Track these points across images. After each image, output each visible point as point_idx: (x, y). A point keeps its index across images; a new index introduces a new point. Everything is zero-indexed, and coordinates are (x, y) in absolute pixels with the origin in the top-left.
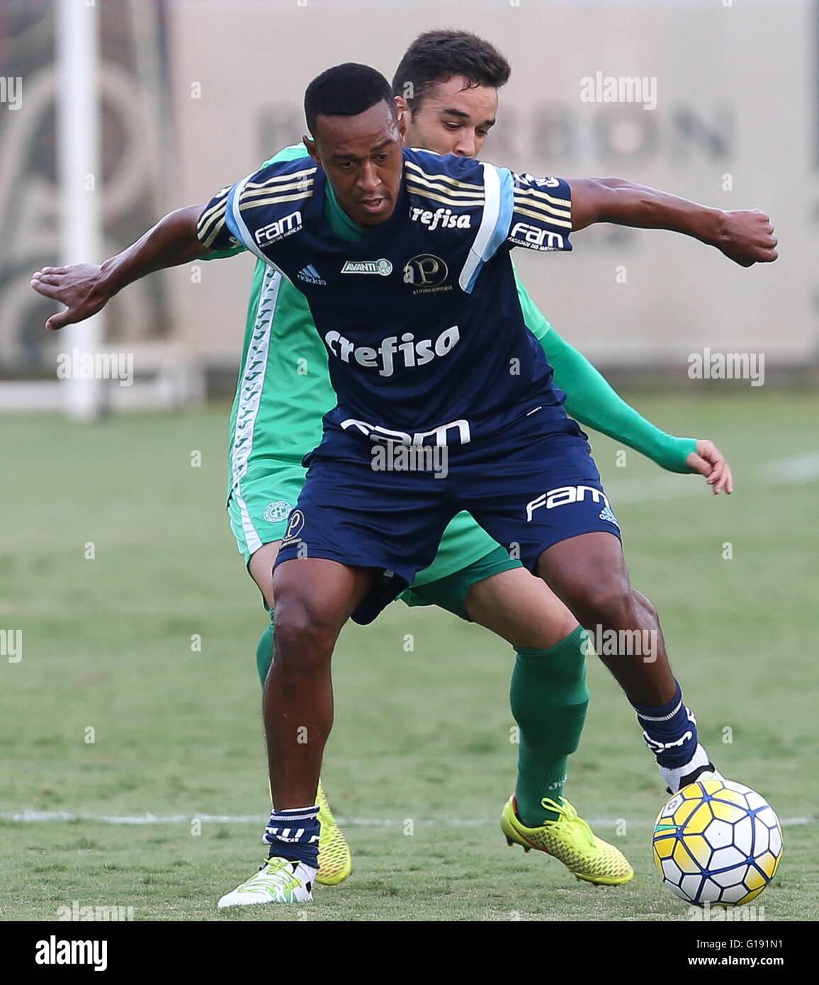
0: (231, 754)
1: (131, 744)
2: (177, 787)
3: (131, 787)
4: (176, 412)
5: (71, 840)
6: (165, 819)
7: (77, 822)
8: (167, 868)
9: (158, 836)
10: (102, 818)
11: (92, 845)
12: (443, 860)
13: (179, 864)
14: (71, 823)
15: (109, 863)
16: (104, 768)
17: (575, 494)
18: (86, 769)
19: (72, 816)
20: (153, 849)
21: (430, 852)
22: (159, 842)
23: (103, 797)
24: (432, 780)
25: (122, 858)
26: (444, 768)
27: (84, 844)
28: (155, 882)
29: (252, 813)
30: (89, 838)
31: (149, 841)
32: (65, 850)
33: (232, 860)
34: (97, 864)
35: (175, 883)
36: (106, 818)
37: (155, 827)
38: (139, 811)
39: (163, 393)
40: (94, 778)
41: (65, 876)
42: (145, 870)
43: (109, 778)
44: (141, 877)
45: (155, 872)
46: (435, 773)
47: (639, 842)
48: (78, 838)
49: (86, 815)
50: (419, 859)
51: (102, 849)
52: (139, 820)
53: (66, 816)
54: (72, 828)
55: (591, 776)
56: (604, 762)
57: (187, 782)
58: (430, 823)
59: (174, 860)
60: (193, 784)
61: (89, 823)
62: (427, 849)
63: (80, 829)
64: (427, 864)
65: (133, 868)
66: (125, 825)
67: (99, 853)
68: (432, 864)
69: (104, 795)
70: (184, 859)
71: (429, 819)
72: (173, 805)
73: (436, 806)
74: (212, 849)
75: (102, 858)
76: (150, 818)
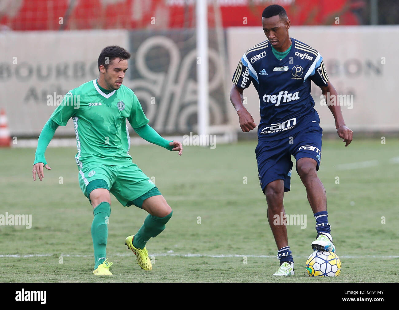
0: (245, 238)
1: (218, 236)
2: (230, 247)
3: (217, 247)
4: (230, 144)
5: (201, 262)
6: (227, 256)
7: (202, 257)
8: (228, 269)
9: (225, 261)
10: (209, 256)
11: (207, 263)
12: (303, 267)
13: (231, 268)
14: (201, 257)
15: (211, 268)
16: (210, 242)
17: (312, 148)
18: (205, 242)
19: (202, 256)
20: (223, 264)
21: (300, 265)
22: (225, 262)
23: (210, 250)
24: (300, 245)
25: (215, 267)
26: (303, 242)
27: (204, 263)
28: (224, 273)
29: (251, 254)
30: (206, 261)
31: (222, 262)
32: (199, 265)
33: (245, 267)
34: (208, 268)
35: (230, 274)
36: (211, 256)
37: (224, 258)
38: (220, 254)
39: (226, 139)
40: (207, 245)
41: (199, 272)
42: (221, 270)
43: (211, 245)
44: (220, 272)
45: (224, 271)
46: (301, 243)
47: (357, 262)
48: (203, 261)
49: (205, 255)
50: (296, 267)
51: (209, 264)
52: (220, 256)
53: (199, 255)
54: (201, 259)
55: (344, 244)
56: (347, 240)
57: (233, 246)
58: (299, 257)
59: (229, 267)
60: (234, 246)
61: (206, 257)
62: (298, 264)
63: (203, 259)
64: (299, 268)
65: (218, 269)
66: (216, 258)
67: (209, 265)
68: (300, 268)
69: (210, 249)
70: (232, 267)
71: (299, 256)
72: (229, 252)
73: (301, 252)
74: (239, 264)
75: (209, 267)
76: (223, 256)
